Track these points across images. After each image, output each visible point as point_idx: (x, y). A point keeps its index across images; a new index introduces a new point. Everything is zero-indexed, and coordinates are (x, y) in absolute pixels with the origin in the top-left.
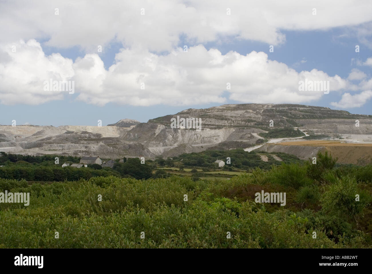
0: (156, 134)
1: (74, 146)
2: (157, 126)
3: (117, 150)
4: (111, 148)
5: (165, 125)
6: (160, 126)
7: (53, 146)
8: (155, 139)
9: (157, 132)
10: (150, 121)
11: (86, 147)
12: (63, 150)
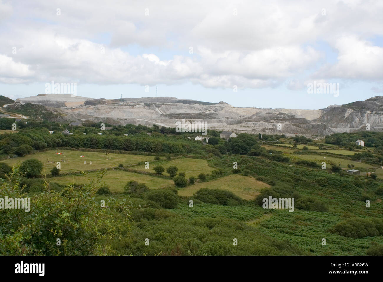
0: (345, 117)
1: (263, 124)
2: (347, 110)
3: (300, 128)
4: (295, 127)
5: (353, 109)
6: (349, 110)
7: (248, 124)
8: (343, 121)
9: (347, 115)
10: (343, 106)
11: (273, 125)
12: (255, 127)
